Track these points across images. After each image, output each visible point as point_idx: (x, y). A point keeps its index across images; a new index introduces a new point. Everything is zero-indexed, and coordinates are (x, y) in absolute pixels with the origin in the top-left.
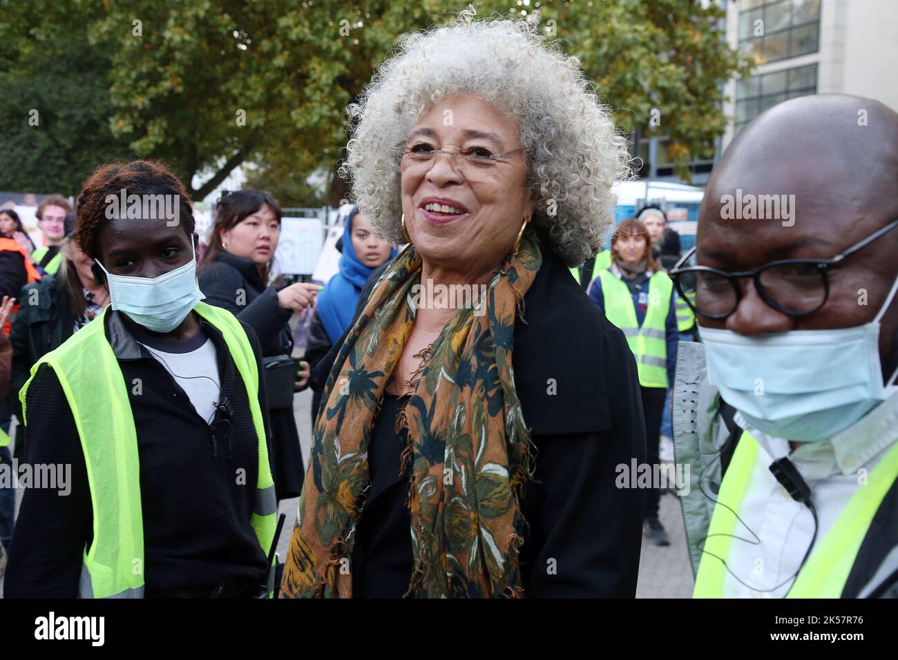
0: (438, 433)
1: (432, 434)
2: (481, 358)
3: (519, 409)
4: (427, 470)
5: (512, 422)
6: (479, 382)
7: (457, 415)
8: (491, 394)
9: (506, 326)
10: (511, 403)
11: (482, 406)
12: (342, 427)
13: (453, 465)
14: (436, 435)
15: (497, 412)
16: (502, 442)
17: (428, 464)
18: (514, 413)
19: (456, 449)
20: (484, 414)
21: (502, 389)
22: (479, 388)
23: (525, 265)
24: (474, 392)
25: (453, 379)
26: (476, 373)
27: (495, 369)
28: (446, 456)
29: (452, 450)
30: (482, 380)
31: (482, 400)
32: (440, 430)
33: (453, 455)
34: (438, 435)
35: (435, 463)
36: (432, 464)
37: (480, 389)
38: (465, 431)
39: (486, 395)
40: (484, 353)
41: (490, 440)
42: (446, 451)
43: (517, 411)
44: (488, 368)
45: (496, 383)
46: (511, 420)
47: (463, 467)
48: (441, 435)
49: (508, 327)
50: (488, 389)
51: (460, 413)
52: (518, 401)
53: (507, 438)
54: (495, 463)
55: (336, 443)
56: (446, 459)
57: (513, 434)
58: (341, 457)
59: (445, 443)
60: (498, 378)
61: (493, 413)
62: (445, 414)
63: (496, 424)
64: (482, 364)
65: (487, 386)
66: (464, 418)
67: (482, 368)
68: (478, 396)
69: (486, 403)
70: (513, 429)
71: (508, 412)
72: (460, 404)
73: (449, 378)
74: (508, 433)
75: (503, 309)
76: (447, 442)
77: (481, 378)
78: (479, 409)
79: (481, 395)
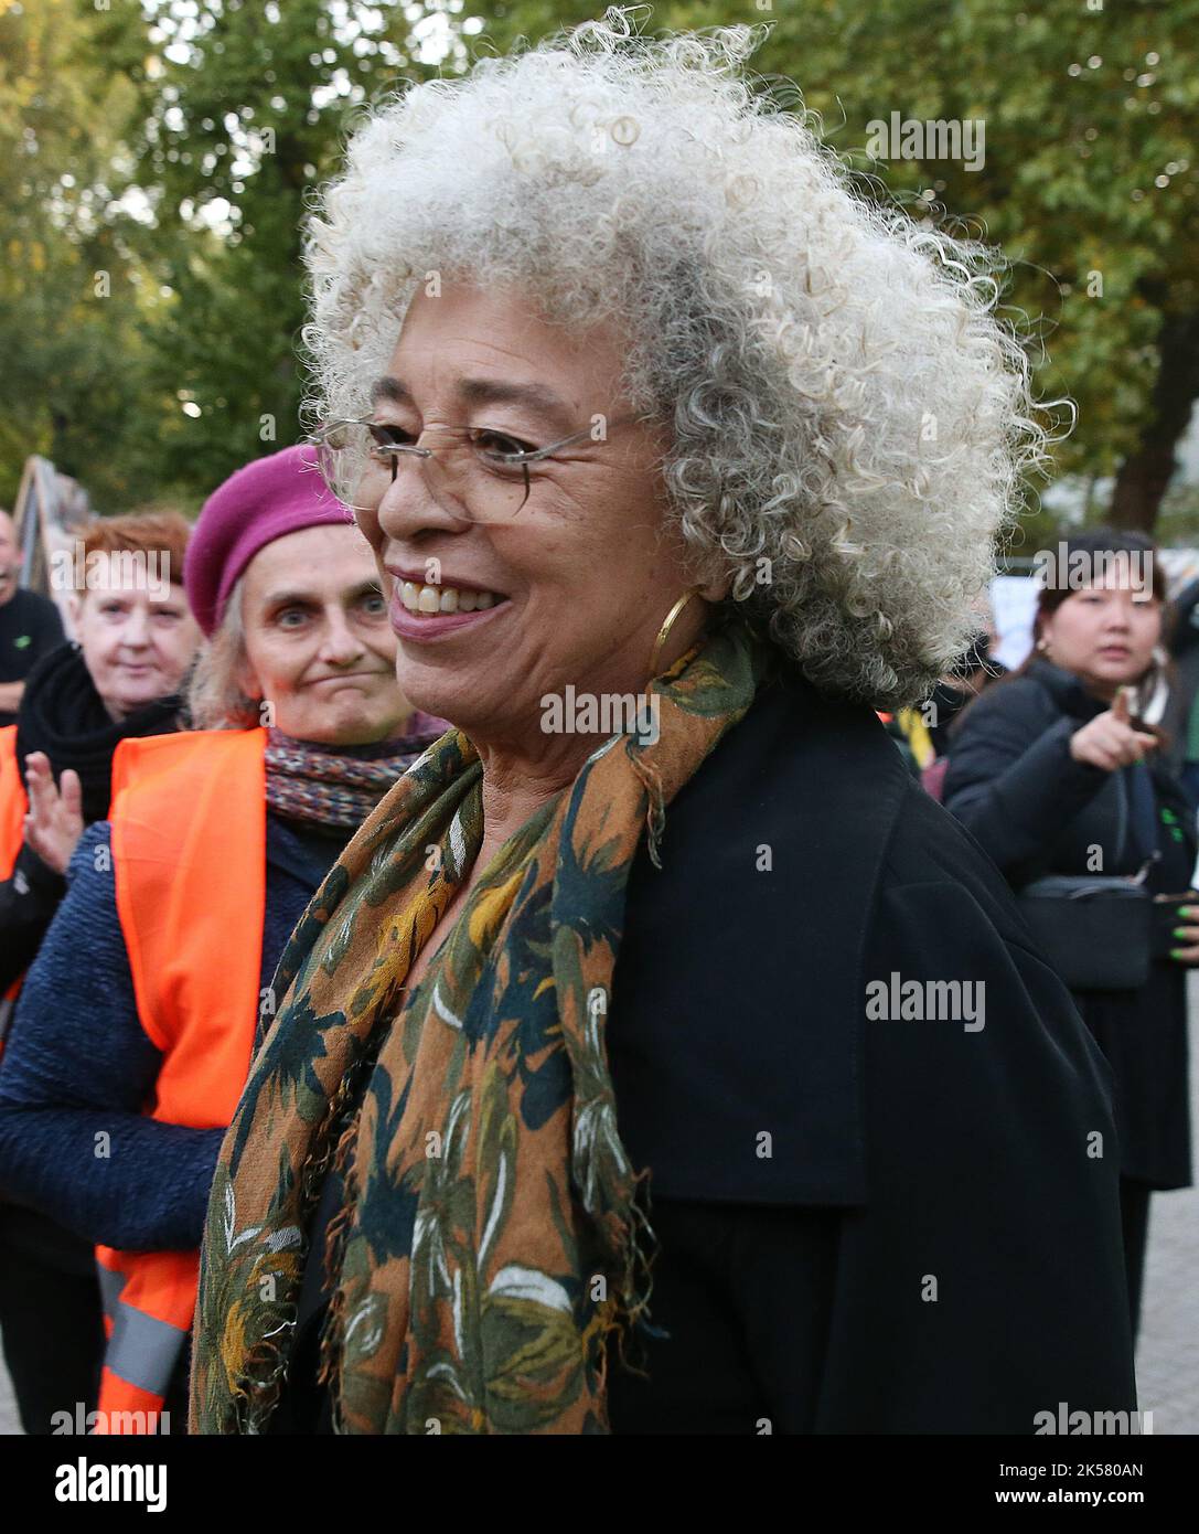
0: (403, 1169)
1: (389, 1173)
2: (522, 958)
3: (606, 1112)
4: (369, 1275)
5: (586, 1150)
6: (507, 1027)
7: (453, 1123)
8: (535, 1062)
9: (601, 869)
10: (586, 1094)
11: (507, 1097)
12: (245, 1155)
13: (436, 1268)
14: (399, 1177)
15: (547, 1115)
16: (556, 1205)
17: (371, 1258)
18: (595, 1125)
19: (444, 1221)
20: (509, 1122)
21: (565, 1054)
22: (504, 1045)
23: (685, 700)
24: (492, 1055)
25: (459, 1018)
26: (502, 1001)
27: (552, 991)
28: (417, 1240)
29: (433, 1224)
30: (515, 1023)
31: (509, 1079)
32: (409, 1161)
33: (437, 1238)
34: (404, 1175)
35: (389, 1255)
36: (381, 1260)
37: (509, 1046)
38: (464, 1170)
39: (521, 1062)
40: (533, 946)
41: (519, 1196)
42: (418, 1225)
43: (600, 1118)
44: (536, 988)
45: (550, 1031)
46: (584, 1143)
47: (458, 1274)
48: (411, 1175)
49: (605, 874)
50: (529, 1049)
51: (462, 1117)
52: (608, 1088)
53: (576, 1193)
54: (527, 1267)
55: (228, 1199)
56: (414, 1249)
57: (590, 1185)
58: (235, 1236)
59: (416, 1202)
60: (555, 1018)
61: (533, 1117)
62: (426, 1117)
63: (539, 1151)
64: (523, 976)
65: (526, 1040)
66: (466, 1131)
67: (520, 986)
68: (499, 1070)
69: (517, 1091)
70: (590, 1171)
71: (578, 1117)
72: (462, 1090)
73: (447, 1015)
74: (579, 1182)
75: (603, 821)
76: (421, 1199)
77: (514, 1018)
78: (497, 1104)
79: (508, 1065)
